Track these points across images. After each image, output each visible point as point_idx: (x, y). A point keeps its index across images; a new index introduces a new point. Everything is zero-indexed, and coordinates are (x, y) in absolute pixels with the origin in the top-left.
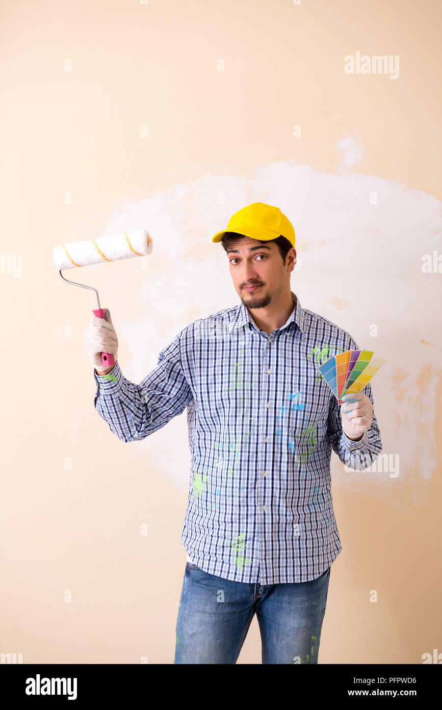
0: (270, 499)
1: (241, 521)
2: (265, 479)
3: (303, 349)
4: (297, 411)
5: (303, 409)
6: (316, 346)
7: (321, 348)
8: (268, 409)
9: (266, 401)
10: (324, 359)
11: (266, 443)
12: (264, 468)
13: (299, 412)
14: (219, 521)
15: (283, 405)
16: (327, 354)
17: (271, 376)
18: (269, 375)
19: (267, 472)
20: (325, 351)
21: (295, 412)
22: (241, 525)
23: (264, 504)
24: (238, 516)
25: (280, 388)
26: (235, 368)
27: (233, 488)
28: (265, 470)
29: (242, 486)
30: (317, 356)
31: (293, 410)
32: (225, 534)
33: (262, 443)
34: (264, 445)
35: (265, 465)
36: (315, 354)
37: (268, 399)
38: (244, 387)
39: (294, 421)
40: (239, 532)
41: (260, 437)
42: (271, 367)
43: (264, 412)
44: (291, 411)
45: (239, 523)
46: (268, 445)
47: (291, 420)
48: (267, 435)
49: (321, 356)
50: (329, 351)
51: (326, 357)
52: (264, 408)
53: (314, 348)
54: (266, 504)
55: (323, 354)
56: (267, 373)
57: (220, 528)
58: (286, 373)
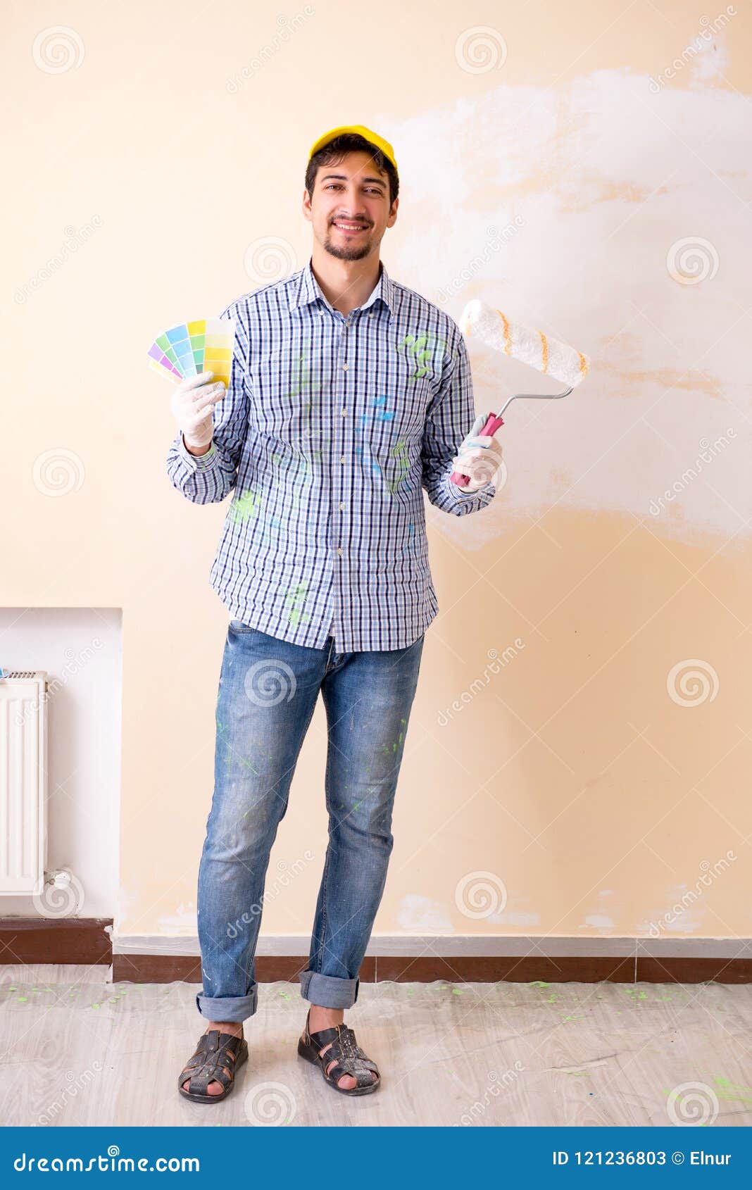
0: (348, 539)
1: (306, 564)
2: (341, 513)
3: (392, 337)
4: (384, 421)
5: (391, 420)
6: (409, 334)
7: (417, 337)
8: (344, 418)
9: (342, 407)
10: (420, 352)
11: (342, 465)
12: (339, 498)
13: (386, 424)
14: (274, 562)
15: (364, 413)
16: (424, 346)
17: (348, 372)
18: (345, 372)
19: (344, 503)
20: (422, 340)
21: (381, 423)
22: (305, 569)
23: (340, 547)
24: (302, 559)
25: (361, 390)
26: (299, 363)
27: (298, 521)
28: (341, 500)
29: (310, 521)
30: (410, 347)
31: (379, 419)
32: (281, 578)
33: (337, 465)
34: (340, 467)
35: (342, 494)
36: (408, 344)
37: (344, 405)
38: (311, 389)
39: (379, 435)
40: (301, 578)
41: (334, 456)
42: (348, 361)
43: (339, 423)
44: (376, 422)
45: (304, 566)
46: (345, 467)
47: (374, 434)
48: (343, 453)
49: (415, 347)
50: (427, 341)
51: (423, 350)
52: (339, 416)
53: (407, 336)
54: (342, 546)
55: (418, 345)
56: (342, 369)
57: (275, 570)
58: (369, 369)
